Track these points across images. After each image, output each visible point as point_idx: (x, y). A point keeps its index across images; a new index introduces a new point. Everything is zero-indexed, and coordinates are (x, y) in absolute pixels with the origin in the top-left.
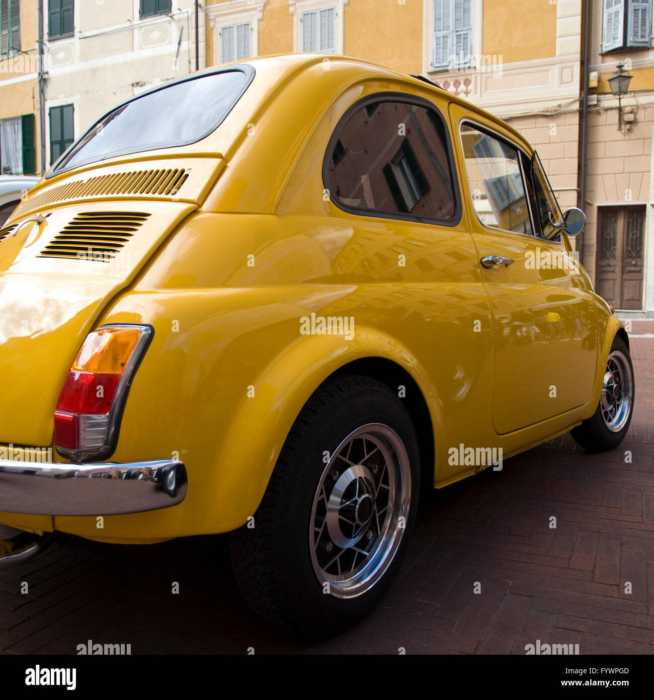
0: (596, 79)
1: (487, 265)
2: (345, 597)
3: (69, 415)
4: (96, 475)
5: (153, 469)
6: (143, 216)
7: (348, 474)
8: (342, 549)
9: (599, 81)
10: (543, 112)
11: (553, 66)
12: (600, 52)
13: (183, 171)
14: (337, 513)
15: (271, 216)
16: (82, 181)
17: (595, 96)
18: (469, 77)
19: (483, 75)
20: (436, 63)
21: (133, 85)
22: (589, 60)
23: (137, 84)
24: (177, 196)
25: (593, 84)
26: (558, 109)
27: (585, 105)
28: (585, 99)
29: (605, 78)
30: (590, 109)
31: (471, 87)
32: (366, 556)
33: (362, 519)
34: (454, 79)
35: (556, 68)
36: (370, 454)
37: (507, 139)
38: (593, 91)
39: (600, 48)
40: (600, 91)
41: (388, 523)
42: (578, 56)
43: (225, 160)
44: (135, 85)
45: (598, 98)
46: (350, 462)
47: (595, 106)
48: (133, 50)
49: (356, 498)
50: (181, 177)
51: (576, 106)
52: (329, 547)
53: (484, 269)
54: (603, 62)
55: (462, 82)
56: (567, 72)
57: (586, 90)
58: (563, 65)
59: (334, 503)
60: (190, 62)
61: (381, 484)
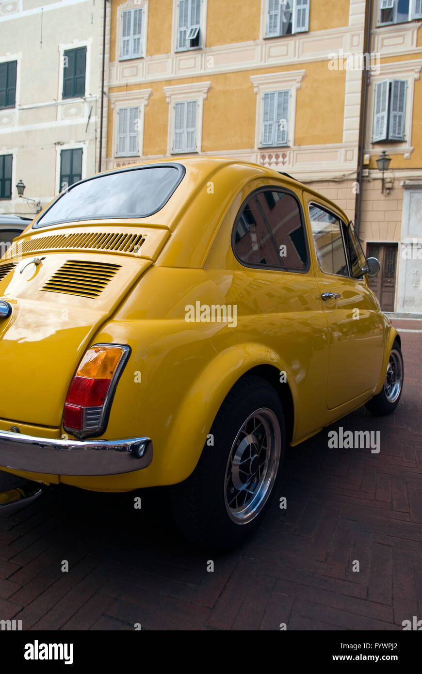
0: (368, 159)
1: (325, 298)
2: (240, 524)
3: (77, 407)
4: (93, 448)
5: (128, 444)
6: (116, 267)
7: (245, 442)
8: (239, 491)
9: (370, 160)
10: (333, 178)
11: (341, 149)
12: (371, 142)
13: (141, 237)
14: (238, 467)
15: (201, 270)
16: (64, 235)
17: (367, 170)
18: (286, 153)
19: (295, 152)
20: (264, 142)
21: (55, 144)
22: (364, 147)
23: (59, 143)
24: (139, 254)
25: (366, 162)
26: (343, 177)
27: (360, 176)
28: (360, 172)
29: (375, 159)
30: (363, 179)
31: (287, 159)
32: (252, 494)
33: (253, 471)
34: (275, 153)
35: (343, 150)
36: (258, 427)
37: (333, 212)
38: (366, 167)
39: (371, 139)
40: (371, 167)
41: (265, 472)
42: (357, 143)
43: (170, 231)
44: (57, 144)
45: (369, 172)
46: (246, 433)
47: (367, 176)
48: (57, 120)
49: (250, 457)
50: (140, 240)
51: (355, 176)
52: (233, 490)
53: (323, 301)
54: (373, 148)
55: (281, 156)
56: (350, 153)
57: (362, 166)
58: (348, 149)
59: (237, 460)
60: (96, 131)
61: (262, 447)
